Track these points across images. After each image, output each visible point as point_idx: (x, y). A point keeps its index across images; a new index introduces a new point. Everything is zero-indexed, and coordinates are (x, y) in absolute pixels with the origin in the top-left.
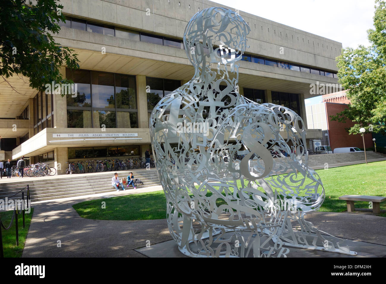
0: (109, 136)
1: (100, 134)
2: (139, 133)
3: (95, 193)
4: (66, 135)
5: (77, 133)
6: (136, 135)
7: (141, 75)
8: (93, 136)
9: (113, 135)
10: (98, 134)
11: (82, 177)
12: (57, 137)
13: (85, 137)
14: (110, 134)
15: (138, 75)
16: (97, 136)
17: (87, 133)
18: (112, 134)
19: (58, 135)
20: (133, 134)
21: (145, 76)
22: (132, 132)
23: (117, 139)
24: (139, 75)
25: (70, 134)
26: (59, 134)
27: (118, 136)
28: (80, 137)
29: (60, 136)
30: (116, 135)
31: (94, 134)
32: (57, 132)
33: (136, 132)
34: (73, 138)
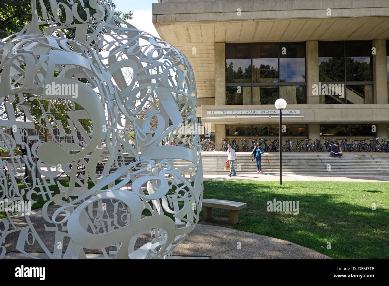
0: (265, 114)
1: (254, 111)
2: (302, 110)
3: (216, 173)
4: (220, 112)
5: (231, 110)
6: (298, 112)
7: (311, 41)
8: (247, 114)
9: (270, 112)
10: (252, 111)
11: (214, 156)
12: (211, 114)
13: (239, 114)
14: (266, 111)
15: (308, 41)
16: (252, 114)
17: (241, 110)
18: (268, 111)
19: (211, 112)
20: (294, 111)
21: (318, 40)
22: (293, 109)
23: (272, 117)
24: (310, 41)
25: (223, 111)
26: (213, 111)
27: (275, 114)
28: (233, 114)
29: (213, 113)
30: (273, 112)
31: (248, 111)
32: (212, 109)
33: (297, 109)
34: (226, 115)
